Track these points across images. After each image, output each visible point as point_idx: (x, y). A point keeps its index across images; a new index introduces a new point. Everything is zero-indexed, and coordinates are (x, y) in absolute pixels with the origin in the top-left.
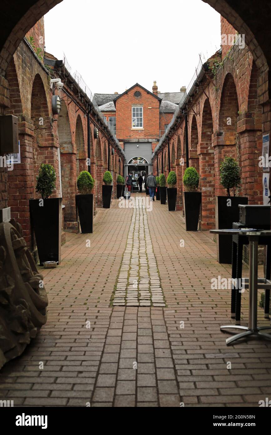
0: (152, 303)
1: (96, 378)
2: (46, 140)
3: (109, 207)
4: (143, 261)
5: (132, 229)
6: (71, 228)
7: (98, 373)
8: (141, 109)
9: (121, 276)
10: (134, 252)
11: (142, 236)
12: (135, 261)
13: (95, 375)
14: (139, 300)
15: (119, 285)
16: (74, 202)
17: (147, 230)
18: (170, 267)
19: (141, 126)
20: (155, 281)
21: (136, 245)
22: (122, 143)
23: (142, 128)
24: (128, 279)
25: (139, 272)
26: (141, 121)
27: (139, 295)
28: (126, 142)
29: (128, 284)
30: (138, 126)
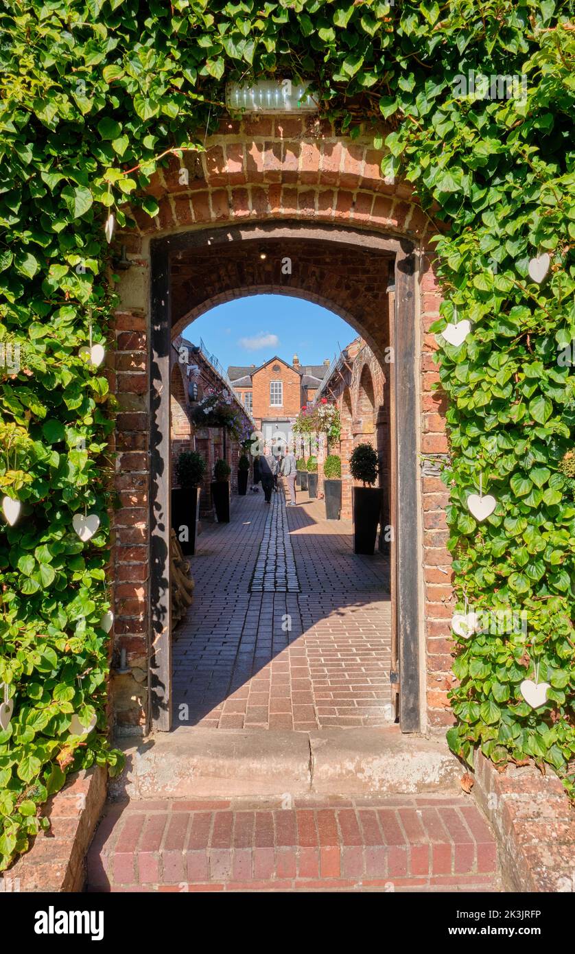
0: (287, 589)
1: (239, 646)
2: (182, 428)
3: (245, 494)
4: (280, 551)
5: (269, 518)
6: (206, 517)
7: (240, 643)
8: (280, 385)
9: (258, 565)
10: (271, 542)
11: (280, 525)
12: (272, 551)
13: (237, 644)
14: (275, 586)
15: (256, 575)
16: (209, 489)
17: (285, 520)
18: (306, 557)
19: (280, 403)
20: (292, 569)
21: (274, 534)
22: (259, 422)
23: (281, 405)
24: (265, 567)
25: (276, 562)
26: (280, 397)
27: (276, 582)
28: (264, 422)
29: (265, 573)
30: (276, 403)
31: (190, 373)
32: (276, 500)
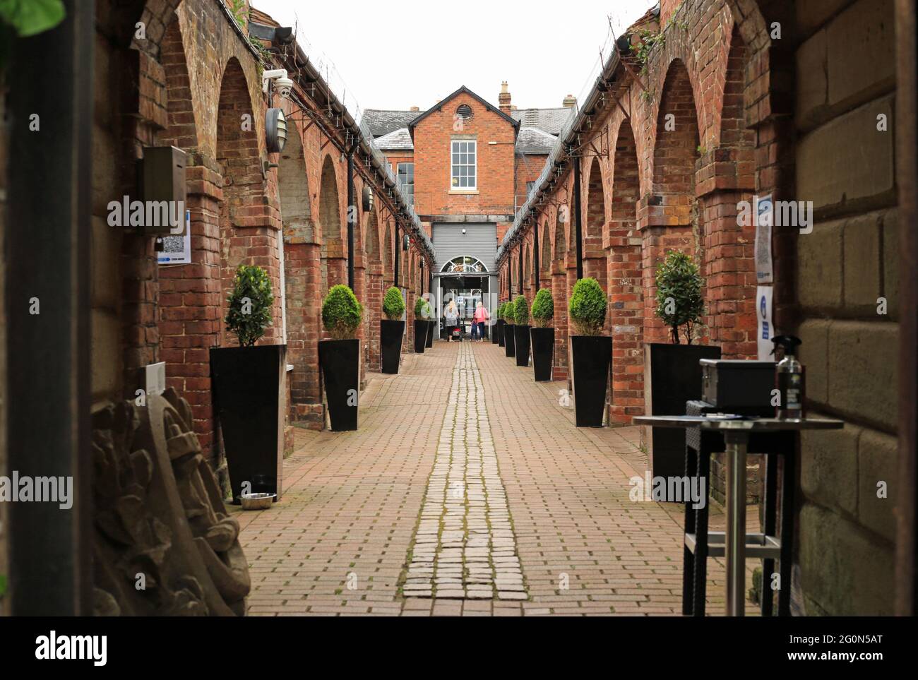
0: (495, 590)
2: (251, 212)
3: (395, 372)
4: (475, 494)
5: (449, 421)
6: (308, 418)
8: (472, 145)
9: (423, 528)
10: (454, 474)
11: (472, 437)
12: (457, 493)
14: (465, 584)
15: (417, 550)
16: (316, 356)
17: (484, 425)
18: (538, 509)
19: (472, 184)
20: (503, 541)
21: (459, 457)
22: (427, 224)
23: (473, 190)
24: (439, 535)
25: (465, 521)
26: (472, 172)
27: (466, 572)
28: (436, 222)
29: (440, 548)
30: (464, 184)
31: (271, 87)
32: (463, 384)
